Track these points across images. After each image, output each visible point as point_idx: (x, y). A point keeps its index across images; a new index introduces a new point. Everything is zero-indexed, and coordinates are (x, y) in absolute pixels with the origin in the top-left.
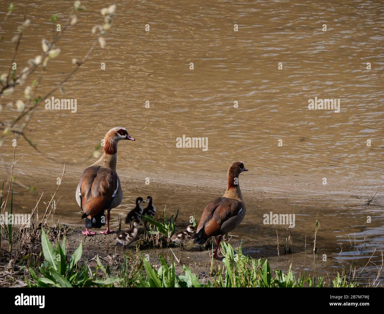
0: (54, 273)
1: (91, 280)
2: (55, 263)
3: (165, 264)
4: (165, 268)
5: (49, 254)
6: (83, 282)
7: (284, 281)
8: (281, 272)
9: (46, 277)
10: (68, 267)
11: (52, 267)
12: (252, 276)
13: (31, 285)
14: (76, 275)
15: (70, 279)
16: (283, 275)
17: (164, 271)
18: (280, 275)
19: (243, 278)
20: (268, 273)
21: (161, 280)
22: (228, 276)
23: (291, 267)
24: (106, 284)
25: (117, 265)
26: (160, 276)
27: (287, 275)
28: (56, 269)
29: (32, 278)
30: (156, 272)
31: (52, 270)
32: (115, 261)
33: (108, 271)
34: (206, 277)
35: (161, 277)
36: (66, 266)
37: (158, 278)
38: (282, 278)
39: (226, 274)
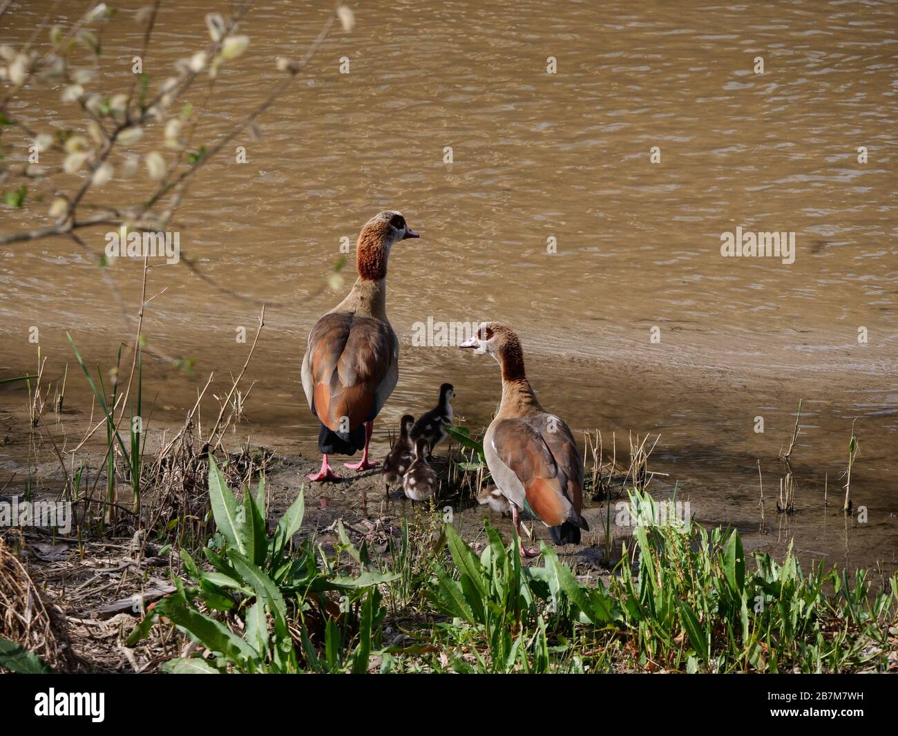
0: (238, 562)
1: (326, 578)
2: (240, 538)
3: (496, 541)
4: (497, 549)
5: (227, 518)
6: (307, 582)
7: (775, 579)
8: (768, 559)
9: (219, 571)
10: (270, 547)
11: (234, 547)
12: (700, 567)
13: (185, 590)
14: (290, 565)
15: (277, 577)
16: (773, 565)
17: (496, 557)
18: (766, 565)
19: (679, 573)
20: (739, 560)
21: (489, 577)
22: (646, 568)
23: (791, 546)
24: (360, 586)
25: (385, 542)
26: (486, 568)
27: (782, 565)
28: (242, 551)
29: (187, 572)
30: (477, 558)
31: (234, 555)
32: (381, 533)
33: (365, 557)
34: (594, 570)
35: (488, 572)
36: (266, 544)
37: (481, 573)
38: (770, 571)
39: (641, 562)
